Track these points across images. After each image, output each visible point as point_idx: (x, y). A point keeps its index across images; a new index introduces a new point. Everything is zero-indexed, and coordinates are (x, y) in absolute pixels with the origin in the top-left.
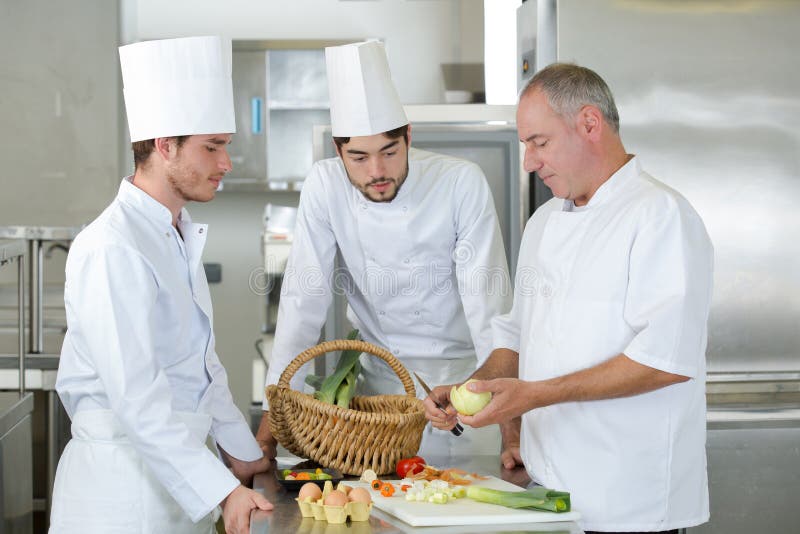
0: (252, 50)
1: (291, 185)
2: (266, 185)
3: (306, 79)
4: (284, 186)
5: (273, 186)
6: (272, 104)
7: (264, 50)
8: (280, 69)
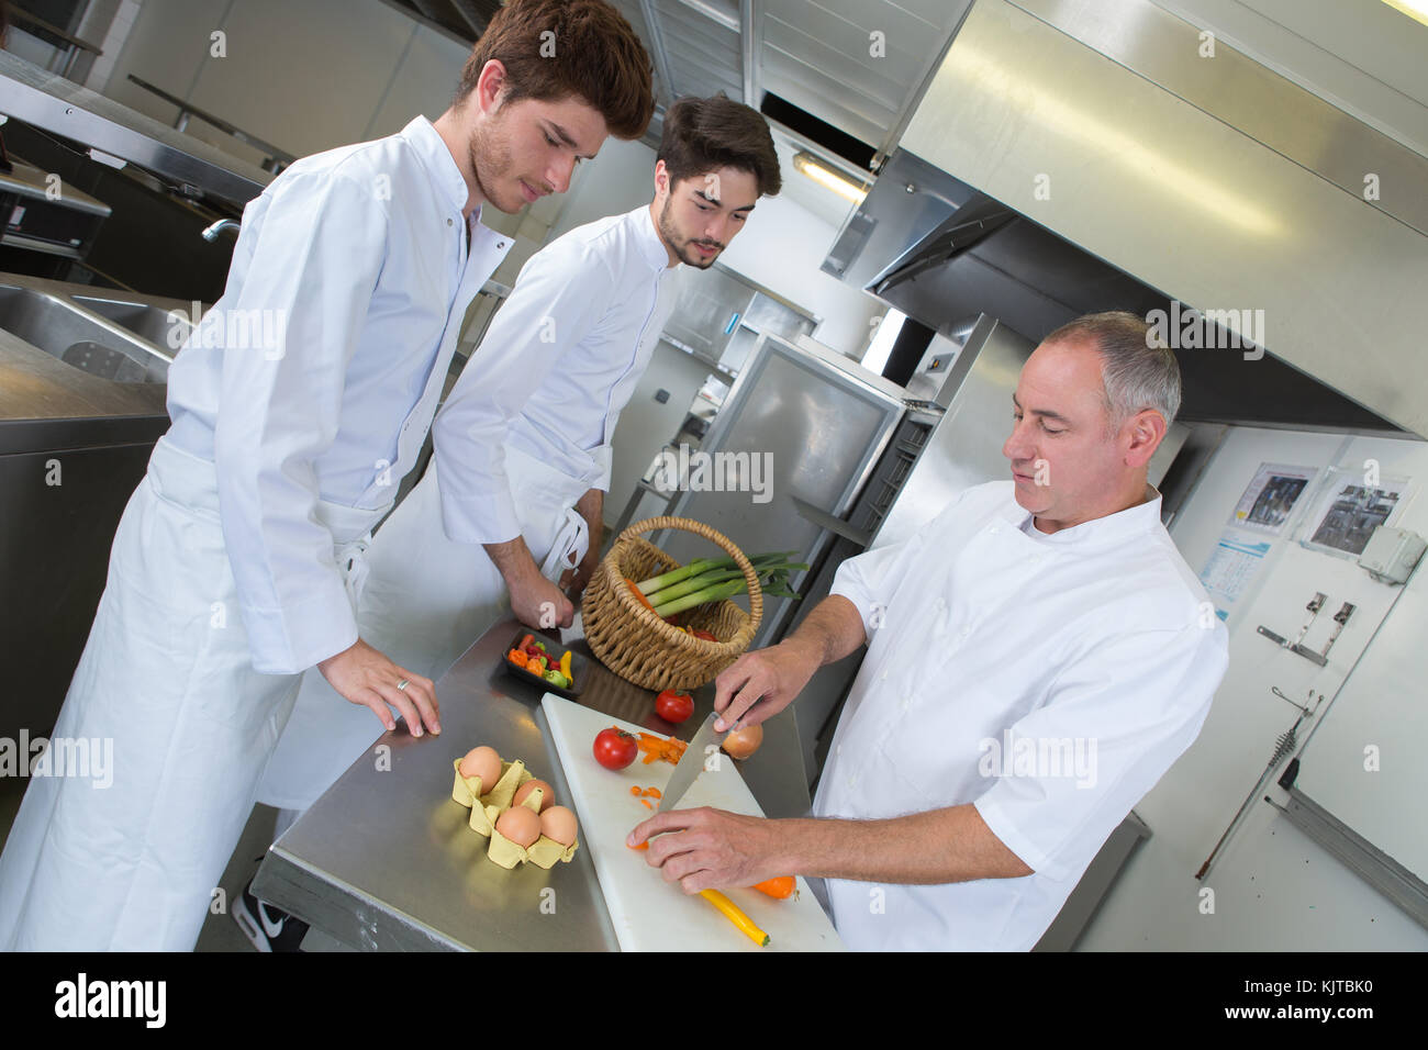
0: (751, 288)
1: (730, 371)
2: (716, 364)
3: (769, 320)
4: (726, 370)
5: (720, 367)
6: (744, 322)
7: (755, 290)
8: (758, 307)
